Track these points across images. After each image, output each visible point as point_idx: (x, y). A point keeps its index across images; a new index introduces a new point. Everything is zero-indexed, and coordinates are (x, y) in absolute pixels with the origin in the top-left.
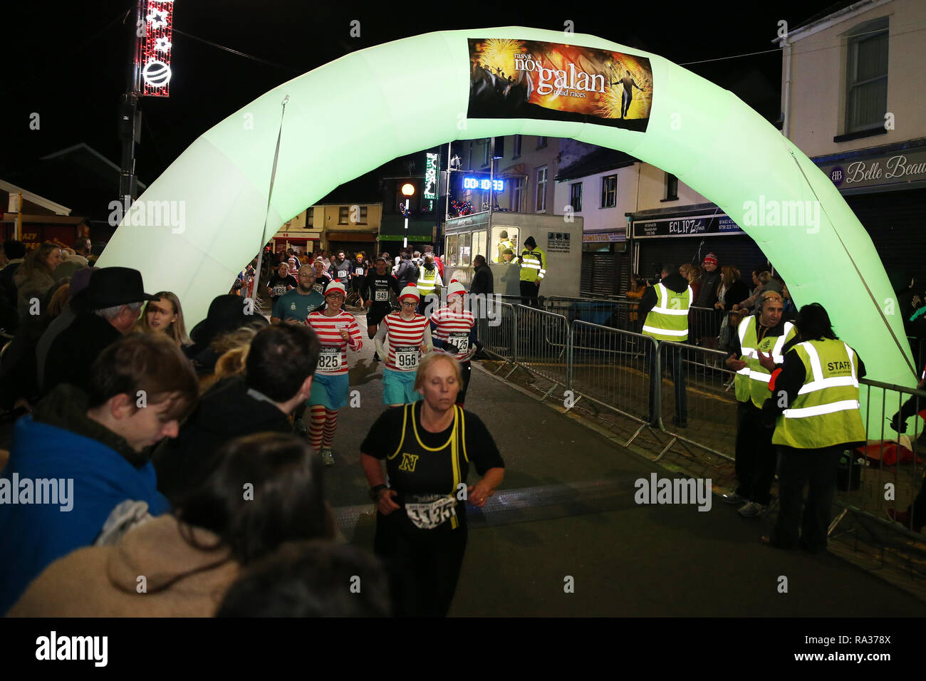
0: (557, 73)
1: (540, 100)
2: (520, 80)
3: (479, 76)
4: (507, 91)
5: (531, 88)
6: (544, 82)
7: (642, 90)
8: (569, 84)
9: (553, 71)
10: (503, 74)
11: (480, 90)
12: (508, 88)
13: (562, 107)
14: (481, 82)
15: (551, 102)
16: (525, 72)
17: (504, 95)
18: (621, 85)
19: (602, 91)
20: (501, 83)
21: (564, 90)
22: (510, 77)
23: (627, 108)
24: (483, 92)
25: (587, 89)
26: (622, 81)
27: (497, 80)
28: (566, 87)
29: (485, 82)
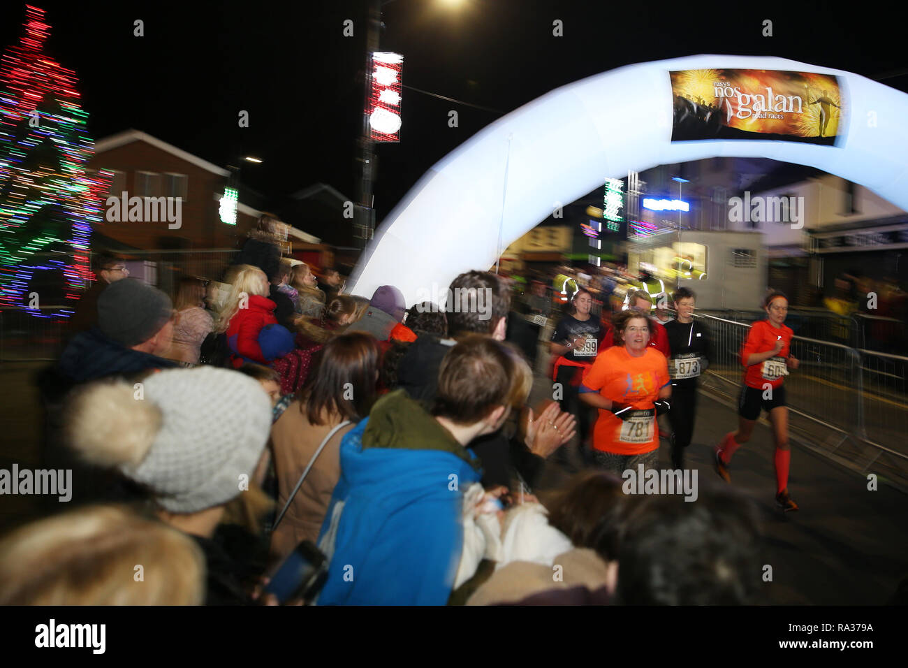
0: (755, 98)
1: (740, 124)
2: (720, 106)
3: (681, 105)
4: (708, 118)
5: (730, 113)
6: (743, 107)
7: (839, 107)
8: (767, 107)
9: (752, 96)
10: (704, 102)
11: (683, 118)
12: (709, 115)
13: (761, 129)
14: (683, 111)
15: (749, 125)
16: (724, 98)
17: (705, 121)
18: (819, 105)
19: (800, 111)
20: (702, 110)
21: (762, 113)
22: (710, 104)
23: (826, 126)
24: (685, 120)
25: (785, 111)
26: (819, 101)
27: (698, 108)
28: (764, 110)
29: (687, 110)
